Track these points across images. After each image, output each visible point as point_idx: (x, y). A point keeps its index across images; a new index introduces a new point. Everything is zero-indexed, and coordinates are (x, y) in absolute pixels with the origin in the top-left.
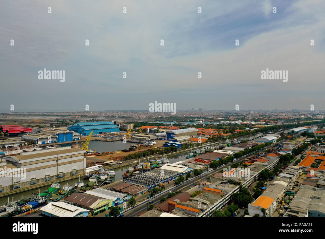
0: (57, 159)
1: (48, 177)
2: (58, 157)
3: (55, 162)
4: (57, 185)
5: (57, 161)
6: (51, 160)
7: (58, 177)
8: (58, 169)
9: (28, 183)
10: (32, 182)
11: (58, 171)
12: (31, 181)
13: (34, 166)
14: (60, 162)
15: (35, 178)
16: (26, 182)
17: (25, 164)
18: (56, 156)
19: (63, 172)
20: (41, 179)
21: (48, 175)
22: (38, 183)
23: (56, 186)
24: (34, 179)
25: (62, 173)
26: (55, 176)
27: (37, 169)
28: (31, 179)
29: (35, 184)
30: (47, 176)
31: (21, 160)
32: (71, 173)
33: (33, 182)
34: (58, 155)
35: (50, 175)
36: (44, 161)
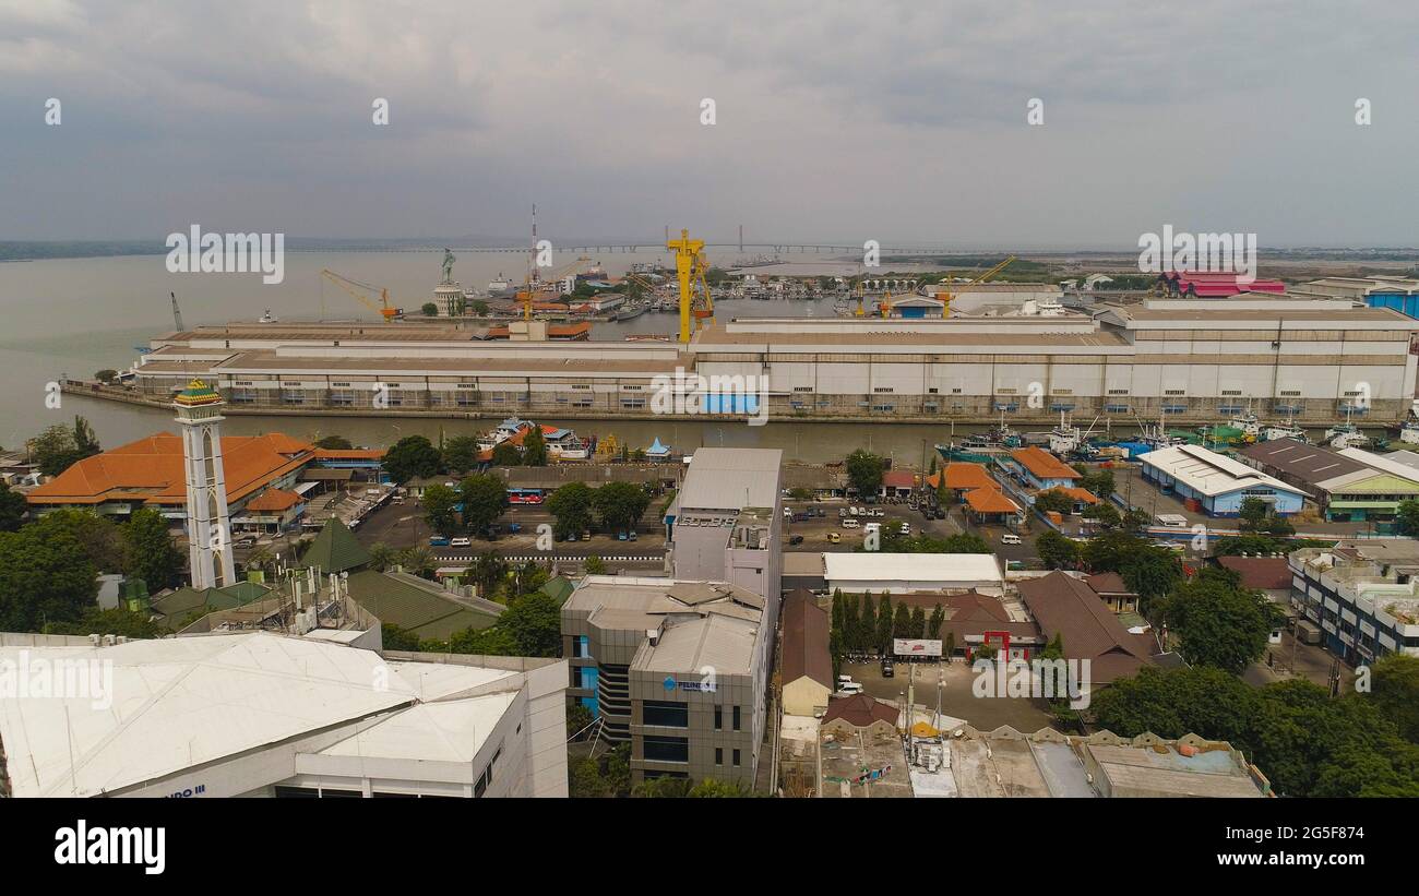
0: (1274, 336)
1: (1234, 399)
2: (1280, 330)
3: (1265, 349)
4: (1250, 423)
5: (1276, 345)
6: (1251, 337)
7: (1276, 407)
8: (1278, 378)
9: (1154, 403)
10: (1170, 402)
11: (1278, 386)
12: (1167, 399)
13: (1183, 348)
14: (1287, 349)
15: (1183, 392)
16: (1149, 398)
17: (1150, 335)
18: (1274, 324)
19: (1298, 393)
20: (1205, 399)
21: (1234, 393)
22: (1192, 413)
23: (1246, 426)
24: (1177, 392)
25: (1292, 397)
26: (1263, 399)
27: (1192, 360)
28: (1167, 392)
29: (1181, 411)
30: (1229, 393)
31: (1136, 319)
32: (1335, 405)
33: (1174, 405)
34: (1281, 320)
35: (1239, 393)
36: (1221, 337)
